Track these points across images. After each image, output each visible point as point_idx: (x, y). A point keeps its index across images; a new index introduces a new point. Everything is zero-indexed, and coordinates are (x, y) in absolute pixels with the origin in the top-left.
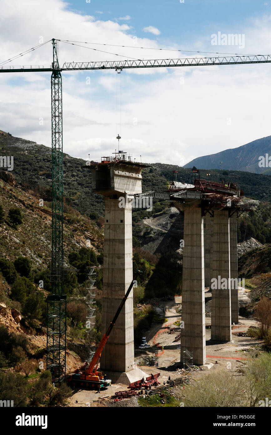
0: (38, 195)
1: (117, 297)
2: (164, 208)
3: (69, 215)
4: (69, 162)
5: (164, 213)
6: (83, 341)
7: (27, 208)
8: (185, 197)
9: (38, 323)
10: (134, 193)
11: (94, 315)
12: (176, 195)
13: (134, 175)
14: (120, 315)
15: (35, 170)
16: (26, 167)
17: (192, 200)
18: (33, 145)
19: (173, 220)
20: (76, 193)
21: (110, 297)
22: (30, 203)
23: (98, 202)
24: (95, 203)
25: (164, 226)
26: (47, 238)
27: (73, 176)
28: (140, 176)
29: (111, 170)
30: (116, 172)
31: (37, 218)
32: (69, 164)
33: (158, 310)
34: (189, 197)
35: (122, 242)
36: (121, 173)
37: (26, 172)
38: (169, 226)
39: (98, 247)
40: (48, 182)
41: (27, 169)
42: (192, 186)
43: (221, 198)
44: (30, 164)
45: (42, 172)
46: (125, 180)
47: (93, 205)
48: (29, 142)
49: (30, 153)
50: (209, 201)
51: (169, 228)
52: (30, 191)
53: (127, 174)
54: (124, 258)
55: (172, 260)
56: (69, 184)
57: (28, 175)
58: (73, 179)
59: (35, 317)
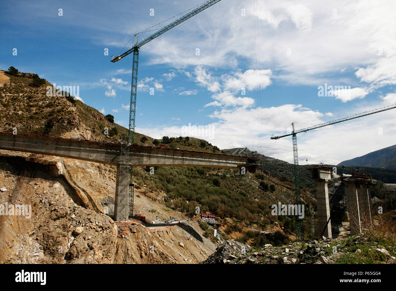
0: (279, 179)
1: (324, 221)
2: (331, 184)
3: (293, 187)
4: (288, 165)
5: (332, 186)
6: (307, 239)
7: (276, 184)
8: (349, 180)
9: (290, 231)
10: (328, 179)
11: (314, 228)
12: (345, 180)
13: (327, 172)
14: (326, 229)
15: (275, 169)
16: (272, 168)
17: (352, 181)
18: (274, 159)
19: (336, 189)
20: (292, 178)
21: (321, 221)
22: (277, 183)
23: (302, 182)
24: (301, 182)
25: (332, 192)
26: (285, 196)
27: (291, 171)
28: (330, 172)
29: (318, 170)
30: (321, 171)
31: (280, 189)
32: (288, 166)
33: (336, 228)
34: (351, 180)
35: (325, 199)
36: (322, 171)
37: (272, 170)
38: (335, 192)
39: (306, 200)
40: (281, 174)
41: (272, 169)
42: (351, 176)
43: (364, 180)
44: (273, 167)
45: (278, 170)
46: (324, 174)
47: (300, 183)
48: (272, 158)
49: (273, 162)
50: (359, 182)
51: (334, 193)
52: (276, 178)
53: (325, 172)
54: (326, 205)
55: (337, 206)
56: (289, 174)
57: (272, 171)
58: (291, 172)
59: (289, 228)
